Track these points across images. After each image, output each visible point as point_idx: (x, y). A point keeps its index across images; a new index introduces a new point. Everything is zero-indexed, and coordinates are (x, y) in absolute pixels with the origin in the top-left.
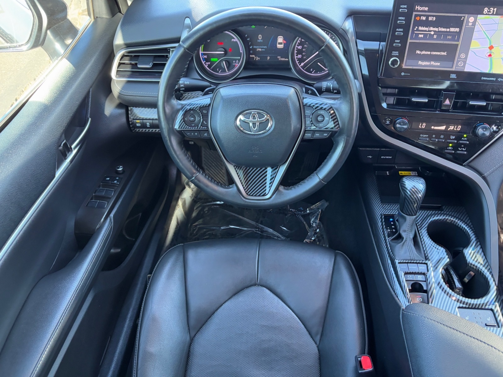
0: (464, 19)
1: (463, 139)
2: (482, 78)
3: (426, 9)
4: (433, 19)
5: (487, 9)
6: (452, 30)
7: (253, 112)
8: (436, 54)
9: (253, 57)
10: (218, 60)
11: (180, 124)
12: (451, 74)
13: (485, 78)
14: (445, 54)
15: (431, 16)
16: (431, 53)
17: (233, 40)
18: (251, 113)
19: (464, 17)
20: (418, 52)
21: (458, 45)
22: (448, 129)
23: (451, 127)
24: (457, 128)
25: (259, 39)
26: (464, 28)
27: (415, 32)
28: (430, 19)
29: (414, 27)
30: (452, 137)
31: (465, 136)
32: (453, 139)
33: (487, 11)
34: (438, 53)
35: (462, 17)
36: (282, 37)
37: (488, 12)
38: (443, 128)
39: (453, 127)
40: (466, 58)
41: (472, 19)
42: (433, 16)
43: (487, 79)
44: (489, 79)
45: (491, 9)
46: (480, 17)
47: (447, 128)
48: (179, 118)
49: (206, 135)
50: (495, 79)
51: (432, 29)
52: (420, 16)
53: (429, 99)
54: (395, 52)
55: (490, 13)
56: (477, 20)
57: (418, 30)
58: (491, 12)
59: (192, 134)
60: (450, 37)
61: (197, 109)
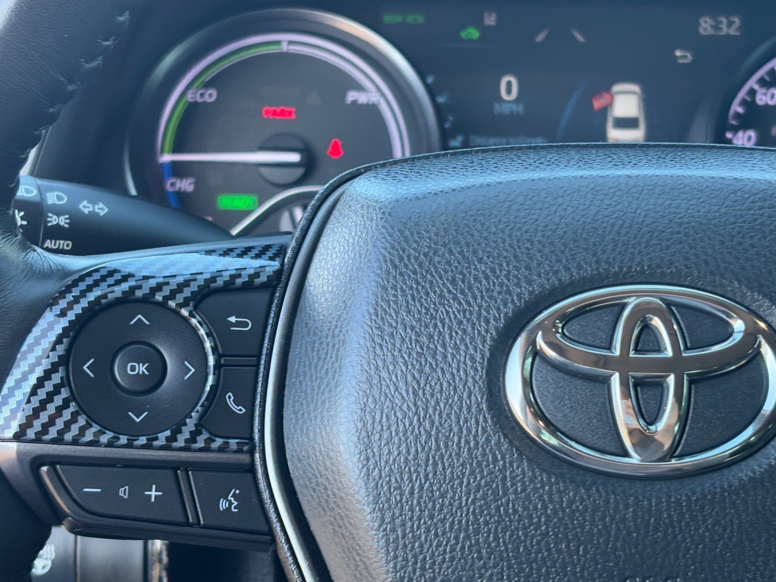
7: (632, 302)
10: (261, 202)
11: (35, 402)
17: (352, 96)
18: (624, 306)
25: (500, 100)
36: (635, 88)
48: (31, 359)
49: (228, 503)
59: (123, 492)
61: (180, 298)
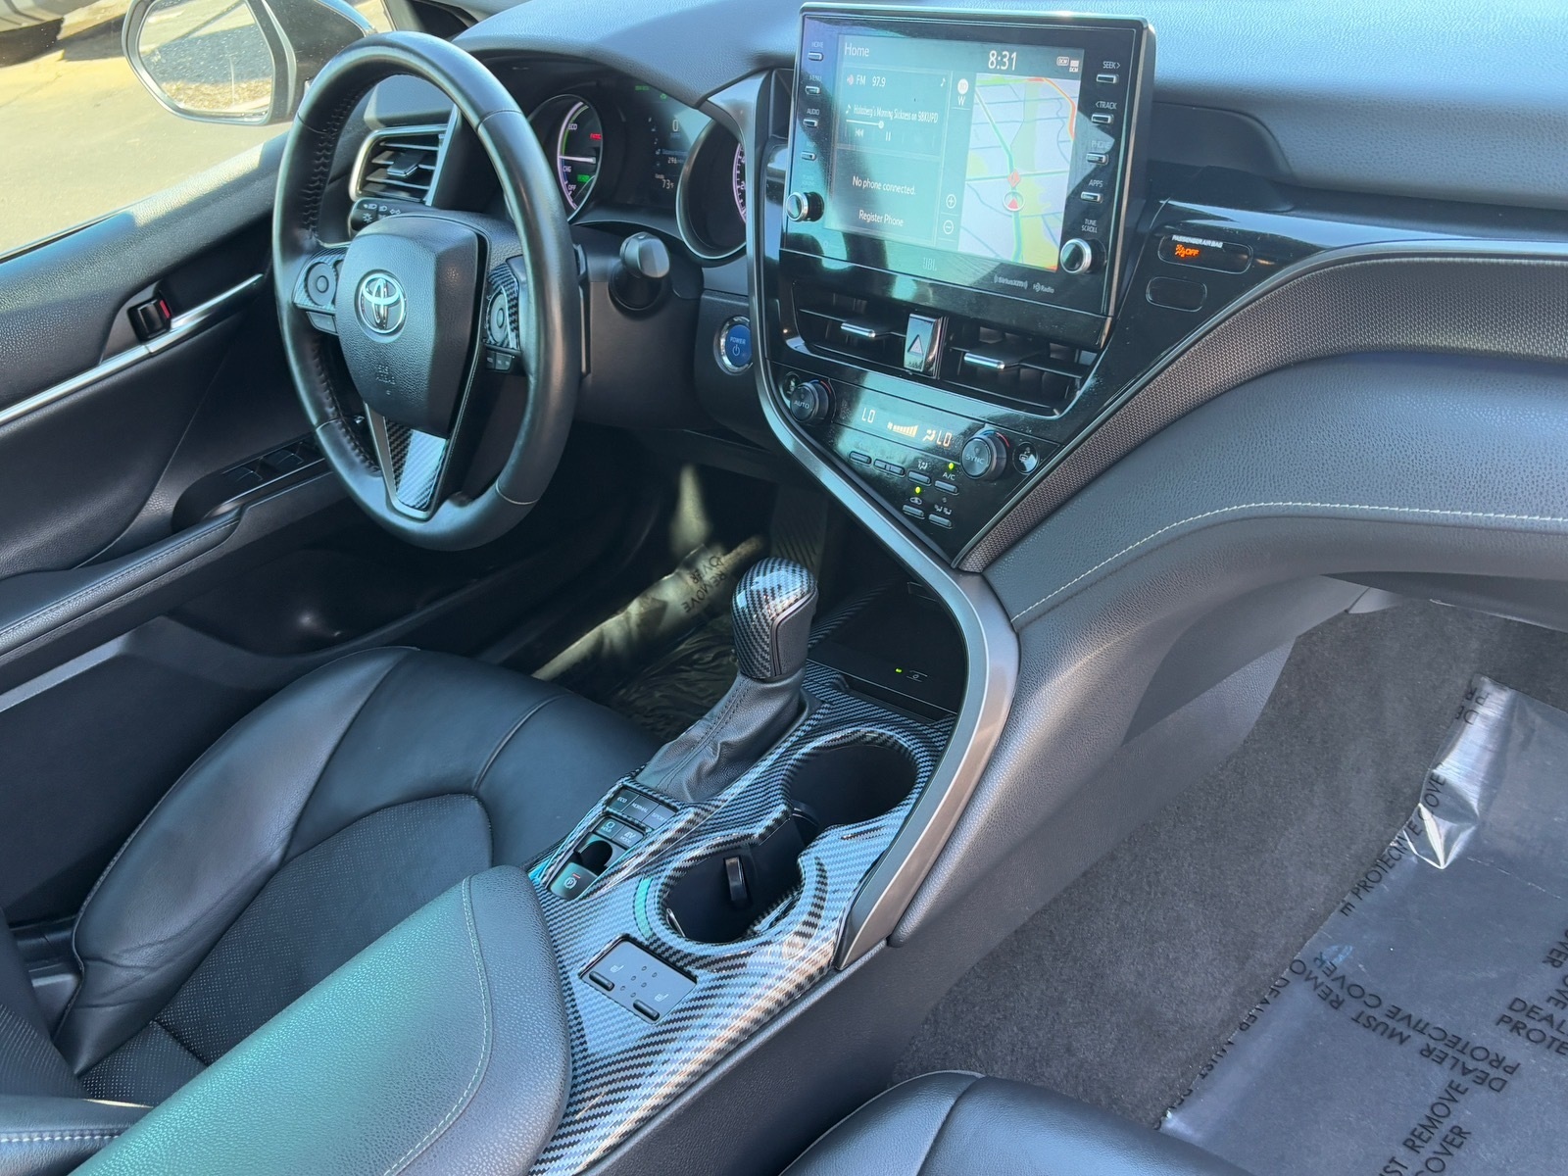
0: (946, 85)
2: (996, 279)
3: (865, 52)
4: (880, 82)
5: (995, 52)
6: (923, 117)
8: (893, 190)
9: (661, 180)
12: (925, 258)
13: (1001, 280)
14: (912, 191)
15: (876, 73)
16: (881, 187)
19: (945, 78)
20: (856, 181)
21: (937, 165)
23: (929, 432)
25: (673, 132)
26: (947, 111)
27: (846, 120)
28: (874, 81)
29: (843, 108)
30: (921, 465)
31: (951, 465)
32: (923, 472)
33: (997, 59)
34: (898, 189)
35: (942, 77)
37: (997, 63)
39: (934, 432)
40: (959, 208)
41: (963, 86)
42: (881, 74)
43: (1007, 282)
44: (1011, 283)
45: (1005, 56)
46: (982, 78)
50: (1023, 284)
51: (880, 112)
52: (854, 72)
55: (1003, 68)
56: (977, 89)
58: (1004, 64)
60: (919, 140)
61: (330, 263)
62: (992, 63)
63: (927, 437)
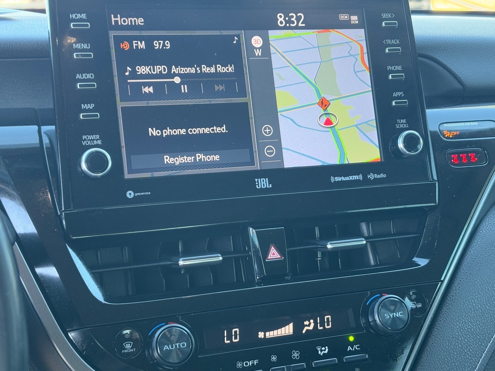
0: (239, 41)
1: (349, 348)
2: (333, 179)
3: (140, 21)
4: (164, 45)
5: (281, 15)
8: (201, 132)
12: (256, 180)
13: (338, 179)
14: (223, 129)
15: (158, 38)
16: (187, 132)
19: (238, 36)
20: (153, 132)
21: (246, 105)
22: (304, 332)
23: (306, 323)
24: (322, 324)
26: (245, 62)
27: (129, 81)
28: (157, 45)
29: (122, 71)
30: (321, 351)
31: (351, 339)
32: (325, 356)
33: (284, 19)
34: (207, 130)
35: (234, 36)
37: (287, 22)
38: (288, 330)
39: (312, 321)
40: (277, 135)
41: (257, 41)
42: (164, 38)
43: (343, 179)
44: (347, 179)
45: (292, 17)
46: (273, 34)
47: (298, 328)
50: (360, 177)
52: (130, 39)
53: (225, 256)
54: (90, 137)
55: (291, 25)
56: (270, 42)
57: (134, 75)
58: (293, 23)
60: (221, 88)
62: (281, 23)
63: (306, 328)
